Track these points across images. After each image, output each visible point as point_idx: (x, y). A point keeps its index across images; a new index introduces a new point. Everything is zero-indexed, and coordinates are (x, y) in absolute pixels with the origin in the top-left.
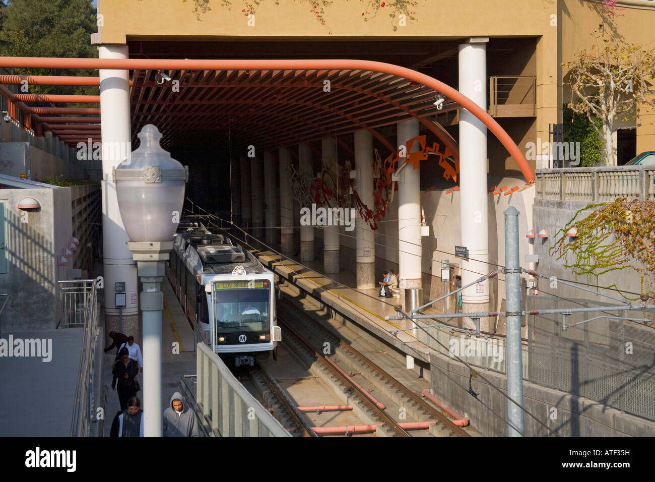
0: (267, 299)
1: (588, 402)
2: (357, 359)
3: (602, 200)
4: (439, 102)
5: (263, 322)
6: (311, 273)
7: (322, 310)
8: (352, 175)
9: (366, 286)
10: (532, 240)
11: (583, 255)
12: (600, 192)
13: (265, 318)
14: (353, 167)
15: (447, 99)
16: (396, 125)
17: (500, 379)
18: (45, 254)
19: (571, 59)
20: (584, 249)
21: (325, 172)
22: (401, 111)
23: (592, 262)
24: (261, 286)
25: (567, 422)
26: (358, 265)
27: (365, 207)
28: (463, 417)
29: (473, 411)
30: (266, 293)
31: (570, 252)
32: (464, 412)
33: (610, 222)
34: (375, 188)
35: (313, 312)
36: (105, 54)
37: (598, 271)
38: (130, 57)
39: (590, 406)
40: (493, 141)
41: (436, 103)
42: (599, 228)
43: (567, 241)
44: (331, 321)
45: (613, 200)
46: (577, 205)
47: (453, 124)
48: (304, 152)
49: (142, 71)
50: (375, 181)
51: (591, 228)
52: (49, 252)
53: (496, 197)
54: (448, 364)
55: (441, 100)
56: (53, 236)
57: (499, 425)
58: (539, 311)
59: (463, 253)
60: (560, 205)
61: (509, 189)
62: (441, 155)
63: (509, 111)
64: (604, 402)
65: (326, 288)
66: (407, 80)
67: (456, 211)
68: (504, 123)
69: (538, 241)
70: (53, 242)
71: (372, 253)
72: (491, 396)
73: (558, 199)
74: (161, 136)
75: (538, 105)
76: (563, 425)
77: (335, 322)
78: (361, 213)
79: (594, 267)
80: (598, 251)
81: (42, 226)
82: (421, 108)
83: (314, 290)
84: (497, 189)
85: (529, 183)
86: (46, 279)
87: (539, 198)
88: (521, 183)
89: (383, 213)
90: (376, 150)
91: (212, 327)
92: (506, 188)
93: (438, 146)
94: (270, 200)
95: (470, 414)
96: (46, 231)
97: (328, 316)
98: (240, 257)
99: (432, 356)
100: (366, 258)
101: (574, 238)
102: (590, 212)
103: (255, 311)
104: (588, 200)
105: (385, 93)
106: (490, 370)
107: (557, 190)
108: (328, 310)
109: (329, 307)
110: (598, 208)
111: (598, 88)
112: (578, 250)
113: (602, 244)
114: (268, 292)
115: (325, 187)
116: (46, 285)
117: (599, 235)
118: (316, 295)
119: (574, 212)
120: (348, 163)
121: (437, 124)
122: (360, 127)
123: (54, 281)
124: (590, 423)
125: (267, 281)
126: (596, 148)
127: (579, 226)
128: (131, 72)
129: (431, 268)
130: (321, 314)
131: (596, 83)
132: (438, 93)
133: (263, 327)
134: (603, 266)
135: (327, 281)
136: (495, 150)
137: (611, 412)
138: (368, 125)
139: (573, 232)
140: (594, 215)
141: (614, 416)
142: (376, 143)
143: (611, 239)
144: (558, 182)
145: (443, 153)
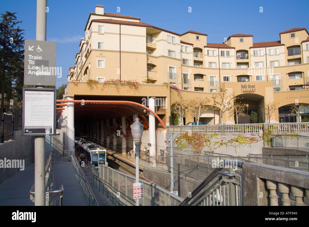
0: (105, 156)
1: (182, 176)
2: (124, 170)
3: (183, 133)
4: (145, 111)
5: (103, 161)
6: (110, 150)
7: (113, 159)
8: (121, 127)
9: (124, 153)
10: (165, 142)
11: (179, 145)
12: (182, 131)
13: (104, 160)
14: (121, 125)
15: (147, 110)
16: (133, 115)
17: (161, 173)
18: (61, 145)
19: (173, 102)
20: (179, 143)
21: (114, 126)
22: (135, 112)
23: (181, 146)
24: (103, 153)
25: (177, 181)
26: (122, 148)
27: (125, 134)
28: (152, 182)
29: (154, 180)
30: (104, 154)
31: (176, 144)
32: (152, 181)
33: (185, 137)
34: (126, 130)
35: (111, 159)
36: (69, 99)
37: (182, 148)
38: (75, 100)
39: (183, 177)
40: (156, 119)
41: (144, 111)
42: (182, 139)
43: (175, 142)
44: (116, 161)
45: (185, 133)
46: (177, 134)
47: (146, 115)
48: (107, 121)
49: (77, 103)
50: (126, 128)
51: (181, 139)
52: (61, 144)
53: (157, 132)
54: (148, 170)
55: (145, 110)
56: (62, 141)
57: (161, 183)
58: (177, 156)
59: (150, 145)
60: (173, 134)
61: (160, 130)
62: (143, 122)
63: (160, 113)
64: (186, 176)
65: (114, 154)
66: (138, 105)
67: (148, 135)
68: (159, 115)
69: (168, 142)
70: (63, 142)
71: (126, 145)
72: (159, 177)
73: (173, 132)
74: (139, 120)
75: (166, 112)
76: (176, 182)
77: (117, 161)
78: (123, 136)
79: (181, 147)
80: (182, 144)
81: (60, 138)
82: (140, 112)
83: (112, 154)
84: (157, 130)
85: (164, 129)
86: (61, 151)
87: (168, 132)
88: (163, 129)
89: (129, 136)
90: (127, 121)
91: (91, 162)
92: (159, 130)
93: (143, 120)
94: (98, 134)
95: (153, 181)
96: (61, 139)
97: (115, 160)
98: (97, 146)
99: (143, 168)
100: (124, 146)
101: (177, 141)
102: (180, 135)
103: (102, 159)
104: (180, 133)
105: (131, 108)
106: (158, 171)
107: (173, 131)
108: (115, 159)
109: (115, 158)
110: (182, 134)
111: (179, 108)
112: (178, 144)
113: (183, 142)
114: (105, 154)
115: (114, 130)
116: (61, 152)
117: (182, 140)
118: (112, 155)
119: (177, 135)
120: (120, 124)
121: (143, 115)
122: (124, 116)
123: (62, 151)
124: (183, 181)
125: (105, 152)
126: (177, 121)
127: (178, 138)
128: (75, 103)
129: (140, 149)
130: (113, 160)
131: (178, 107)
132: (144, 109)
133: (104, 162)
134: (183, 147)
135: (114, 152)
136: (157, 121)
137: (187, 178)
138: (126, 115)
139: (177, 140)
140: (181, 136)
141: (188, 179)
142: (127, 120)
143: (185, 141)
144: (173, 129)
145: (144, 122)
